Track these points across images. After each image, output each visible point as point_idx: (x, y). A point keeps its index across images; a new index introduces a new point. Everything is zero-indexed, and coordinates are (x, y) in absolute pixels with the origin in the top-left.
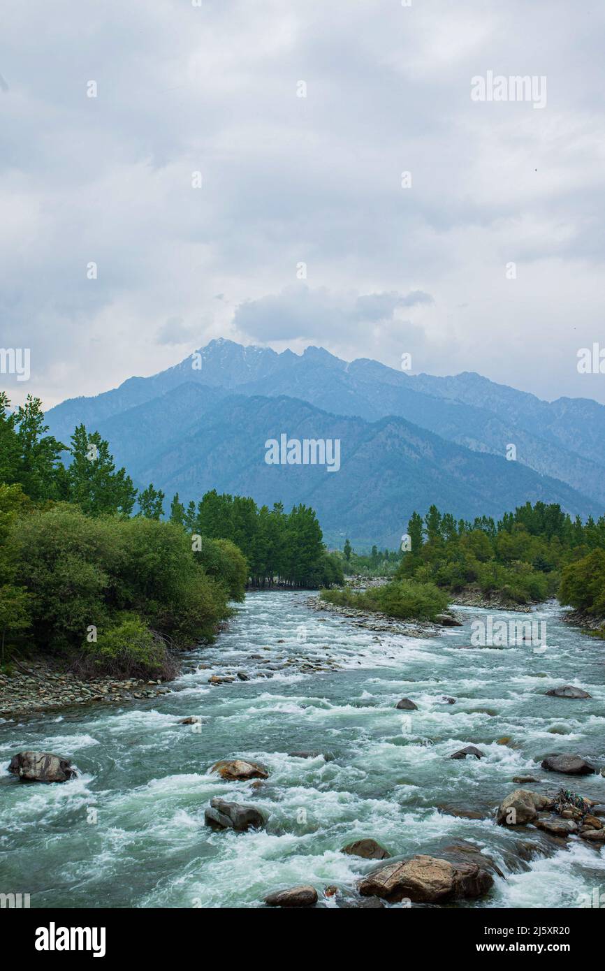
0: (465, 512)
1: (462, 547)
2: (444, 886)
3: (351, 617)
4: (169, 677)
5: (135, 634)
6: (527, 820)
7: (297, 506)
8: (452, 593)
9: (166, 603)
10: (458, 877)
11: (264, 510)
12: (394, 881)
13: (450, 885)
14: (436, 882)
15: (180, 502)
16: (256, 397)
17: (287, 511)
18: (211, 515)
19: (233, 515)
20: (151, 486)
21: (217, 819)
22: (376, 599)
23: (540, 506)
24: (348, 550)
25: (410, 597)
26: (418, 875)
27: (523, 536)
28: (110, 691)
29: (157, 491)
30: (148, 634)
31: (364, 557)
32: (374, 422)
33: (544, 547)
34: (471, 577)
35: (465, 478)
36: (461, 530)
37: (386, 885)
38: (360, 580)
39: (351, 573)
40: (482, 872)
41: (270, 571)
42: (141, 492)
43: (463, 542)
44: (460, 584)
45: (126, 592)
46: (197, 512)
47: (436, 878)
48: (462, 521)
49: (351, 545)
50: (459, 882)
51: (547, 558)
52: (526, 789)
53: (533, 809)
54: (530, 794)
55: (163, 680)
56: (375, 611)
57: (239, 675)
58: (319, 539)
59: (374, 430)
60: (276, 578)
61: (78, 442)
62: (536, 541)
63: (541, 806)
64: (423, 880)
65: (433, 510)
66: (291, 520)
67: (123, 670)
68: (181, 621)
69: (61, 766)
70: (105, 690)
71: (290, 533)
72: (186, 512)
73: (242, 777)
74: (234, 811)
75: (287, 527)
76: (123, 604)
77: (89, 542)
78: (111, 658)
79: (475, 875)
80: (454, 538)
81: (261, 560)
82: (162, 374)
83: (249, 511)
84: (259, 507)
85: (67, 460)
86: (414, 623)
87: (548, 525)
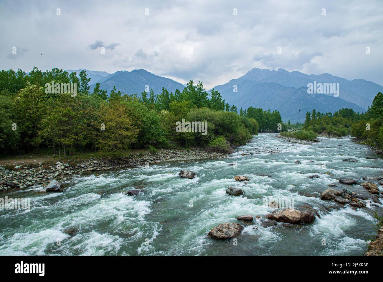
0: (323, 111)
1: (322, 121)
2: (297, 219)
3: (287, 139)
4: (231, 153)
5: (222, 141)
6: (331, 198)
7: (274, 110)
8: (318, 134)
9: (232, 134)
10: (302, 216)
11: (265, 111)
12: (279, 216)
13: (299, 218)
14: (294, 217)
15: (242, 110)
16: (265, 83)
17: (272, 112)
18: (251, 113)
19: (257, 113)
20: (233, 106)
21: (229, 192)
22: (295, 135)
23: (346, 109)
24: (289, 123)
25: (305, 134)
26: (288, 215)
27: (341, 118)
28: (214, 156)
29: (235, 107)
30: (225, 141)
31: (294, 125)
32: (298, 88)
33: (347, 121)
34: (324, 129)
35: (324, 103)
36: (322, 116)
37: (277, 217)
38: (292, 131)
39: (290, 129)
40: (312, 215)
41: (267, 128)
42: (231, 107)
43: (322, 120)
44: (321, 131)
45: (221, 131)
46: (247, 112)
47: (294, 216)
48: (322, 114)
49: (290, 121)
50: (303, 218)
51: (348, 124)
52: (332, 189)
53: (334, 195)
54: (333, 190)
55: (229, 154)
56: (294, 138)
57: (250, 153)
58: (281, 119)
59: (298, 90)
60: (269, 130)
61: (212, 93)
62: (345, 119)
63: (337, 194)
64: (290, 216)
65: (314, 110)
66: (273, 114)
67: (218, 151)
68: (236, 139)
69: (192, 174)
70: (212, 156)
71: (272, 118)
72: (244, 112)
73: (242, 180)
74: (234, 190)
75: (271, 116)
76: (220, 134)
77: (210, 117)
78: (215, 147)
79: (309, 216)
80: (320, 119)
81: (264, 125)
82: (240, 78)
83: (261, 112)
84: (264, 110)
85: (209, 97)
86: (306, 141)
87: (348, 115)
